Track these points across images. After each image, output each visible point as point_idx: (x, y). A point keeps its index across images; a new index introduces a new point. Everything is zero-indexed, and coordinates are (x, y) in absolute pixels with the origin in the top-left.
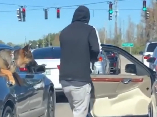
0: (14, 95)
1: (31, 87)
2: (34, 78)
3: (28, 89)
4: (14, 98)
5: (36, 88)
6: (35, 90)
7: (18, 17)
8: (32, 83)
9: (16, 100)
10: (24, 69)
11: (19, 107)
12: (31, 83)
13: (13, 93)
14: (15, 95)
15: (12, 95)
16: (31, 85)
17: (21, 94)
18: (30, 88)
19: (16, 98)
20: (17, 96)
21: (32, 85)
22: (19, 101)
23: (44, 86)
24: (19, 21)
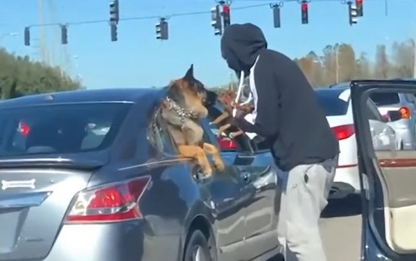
0: (210, 204)
1: (246, 184)
2: (253, 164)
3: (241, 190)
4: (210, 211)
5: (259, 187)
6: (257, 191)
7: (213, 25)
8: (249, 175)
9: (215, 215)
10: (231, 143)
11: (220, 230)
12: (246, 175)
13: (206, 200)
14: (212, 204)
15: (205, 203)
16: (246, 179)
17: (226, 200)
18: (246, 187)
19: (214, 211)
20: (215, 205)
21: (249, 180)
22: (222, 216)
23: (276, 180)
24: (216, 34)
